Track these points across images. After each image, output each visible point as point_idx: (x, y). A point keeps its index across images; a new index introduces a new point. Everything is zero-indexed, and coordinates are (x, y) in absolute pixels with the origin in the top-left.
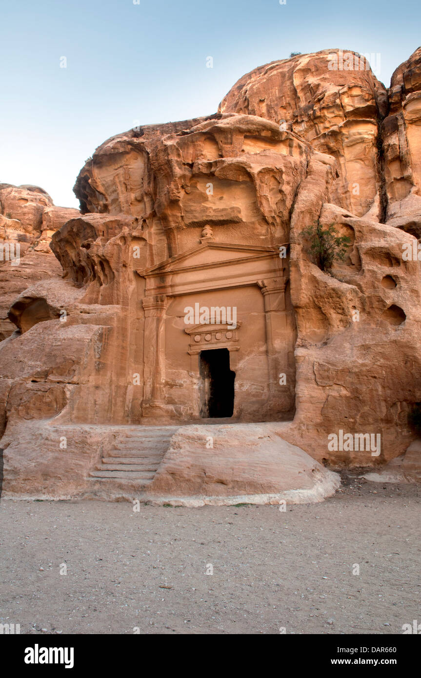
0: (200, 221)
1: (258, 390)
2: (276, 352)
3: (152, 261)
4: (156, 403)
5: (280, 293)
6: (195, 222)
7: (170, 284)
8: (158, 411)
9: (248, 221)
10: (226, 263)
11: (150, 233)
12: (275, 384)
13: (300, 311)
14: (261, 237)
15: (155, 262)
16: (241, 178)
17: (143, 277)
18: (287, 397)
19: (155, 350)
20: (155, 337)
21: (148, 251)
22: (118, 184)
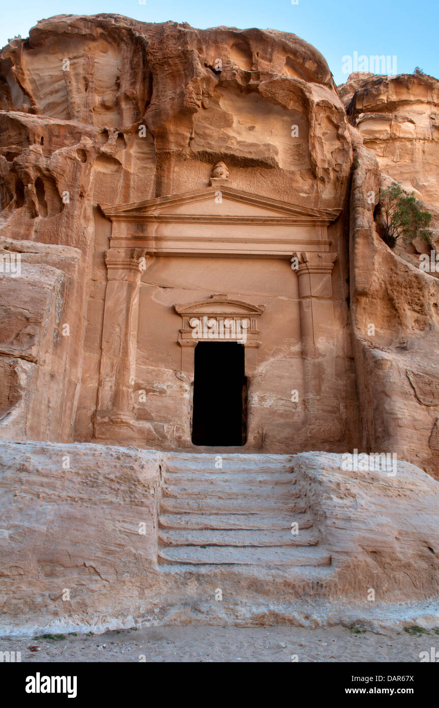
0: (215, 154)
1: (287, 408)
2: (320, 355)
3: (126, 197)
4: (122, 417)
5: (325, 273)
6: (206, 152)
7: (154, 235)
8: (124, 431)
9: (286, 169)
10: (247, 220)
11: (128, 156)
12: (318, 400)
13: (364, 300)
14: (302, 195)
15: (131, 199)
16: (291, 105)
17: (109, 219)
18: (336, 421)
19: (123, 333)
20: (124, 312)
21: (121, 181)
22: (73, 78)
